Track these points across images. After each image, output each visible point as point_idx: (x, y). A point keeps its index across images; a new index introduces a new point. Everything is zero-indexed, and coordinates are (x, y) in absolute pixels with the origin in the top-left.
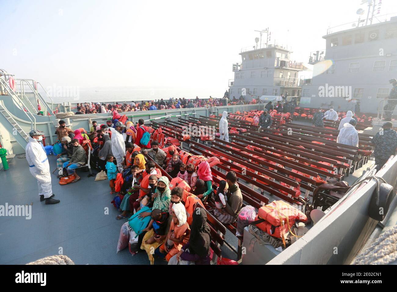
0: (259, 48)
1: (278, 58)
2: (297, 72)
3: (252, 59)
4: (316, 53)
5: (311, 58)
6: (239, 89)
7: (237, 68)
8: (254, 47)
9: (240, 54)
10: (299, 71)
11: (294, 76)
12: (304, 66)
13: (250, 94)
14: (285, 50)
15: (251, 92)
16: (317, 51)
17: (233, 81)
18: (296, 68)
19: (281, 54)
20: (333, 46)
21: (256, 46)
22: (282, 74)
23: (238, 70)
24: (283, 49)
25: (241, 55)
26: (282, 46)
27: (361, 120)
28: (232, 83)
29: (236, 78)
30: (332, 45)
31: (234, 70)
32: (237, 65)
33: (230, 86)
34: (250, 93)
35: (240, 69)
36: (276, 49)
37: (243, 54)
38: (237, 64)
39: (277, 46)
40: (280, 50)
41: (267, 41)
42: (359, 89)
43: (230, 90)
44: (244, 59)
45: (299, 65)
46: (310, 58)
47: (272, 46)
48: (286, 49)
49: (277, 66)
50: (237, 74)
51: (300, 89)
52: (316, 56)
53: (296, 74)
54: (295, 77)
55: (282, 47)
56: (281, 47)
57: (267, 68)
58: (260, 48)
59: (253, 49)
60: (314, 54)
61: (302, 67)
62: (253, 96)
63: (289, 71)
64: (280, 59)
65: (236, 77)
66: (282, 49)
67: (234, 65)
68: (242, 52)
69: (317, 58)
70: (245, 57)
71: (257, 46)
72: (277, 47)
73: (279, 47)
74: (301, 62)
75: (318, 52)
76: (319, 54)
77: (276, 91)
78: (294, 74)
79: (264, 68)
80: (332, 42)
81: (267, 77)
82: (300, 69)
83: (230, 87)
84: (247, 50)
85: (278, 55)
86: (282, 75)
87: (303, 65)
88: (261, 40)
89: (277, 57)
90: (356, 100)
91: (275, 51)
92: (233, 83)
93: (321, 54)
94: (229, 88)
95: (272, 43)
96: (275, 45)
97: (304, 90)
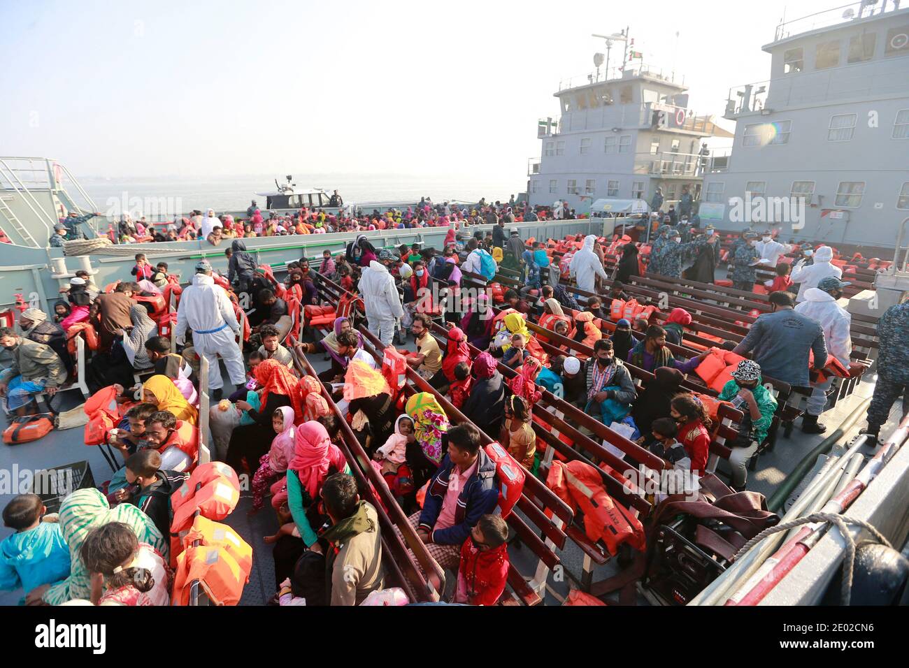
0: (602, 79)
1: (649, 104)
2: (695, 139)
3: (584, 107)
4: (743, 90)
5: (731, 103)
6: (551, 181)
7: (549, 129)
8: (590, 77)
9: (556, 95)
10: (701, 137)
11: (689, 149)
12: (714, 126)
13: (577, 194)
14: (666, 82)
15: (580, 188)
16: (746, 86)
17: (538, 161)
18: (693, 129)
19: (657, 93)
20: (789, 72)
21: (595, 74)
22: (657, 144)
23: (551, 135)
24: (663, 81)
25: (559, 98)
26: (659, 74)
27: (848, 268)
28: (536, 167)
29: (547, 155)
30: (787, 68)
31: (542, 133)
32: (549, 123)
33: (531, 173)
34: (577, 191)
35: (554, 133)
36: (643, 80)
37: (563, 95)
38: (550, 119)
39: (647, 73)
40: (654, 83)
41: (625, 63)
42: (852, 184)
43: (532, 183)
44: (567, 106)
45: (702, 123)
46: (727, 102)
47: (634, 73)
48: (670, 82)
49: (644, 124)
50: (547, 144)
51: (702, 181)
52: (743, 98)
53: (694, 143)
54: (691, 153)
55: (660, 76)
56: (658, 76)
57: (620, 130)
58: (604, 80)
59: (587, 83)
60: (740, 94)
61: (708, 127)
62: (585, 199)
63: (676, 137)
64: (652, 107)
65: (546, 153)
66: (659, 80)
67: (541, 123)
68: (561, 90)
69: (747, 102)
70: (568, 103)
71: (598, 74)
72: (645, 77)
73: (652, 78)
74: (709, 115)
75: (749, 87)
76: (753, 92)
77: (640, 188)
78: (689, 144)
79: (613, 130)
80: (787, 60)
81: (620, 151)
82: (704, 132)
83: (530, 176)
84: (573, 86)
85: (649, 96)
86: (658, 148)
87: (713, 121)
88: (608, 59)
89: (646, 101)
90: (842, 213)
91: (642, 85)
92: (539, 167)
93: (757, 93)
94: (529, 179)
95: (635, 66)
96: (643, 70)
97: (709, 184)
